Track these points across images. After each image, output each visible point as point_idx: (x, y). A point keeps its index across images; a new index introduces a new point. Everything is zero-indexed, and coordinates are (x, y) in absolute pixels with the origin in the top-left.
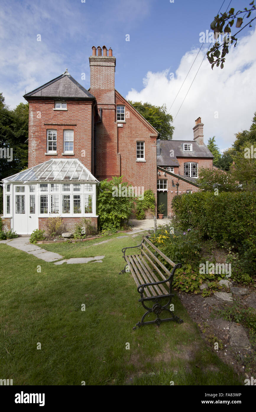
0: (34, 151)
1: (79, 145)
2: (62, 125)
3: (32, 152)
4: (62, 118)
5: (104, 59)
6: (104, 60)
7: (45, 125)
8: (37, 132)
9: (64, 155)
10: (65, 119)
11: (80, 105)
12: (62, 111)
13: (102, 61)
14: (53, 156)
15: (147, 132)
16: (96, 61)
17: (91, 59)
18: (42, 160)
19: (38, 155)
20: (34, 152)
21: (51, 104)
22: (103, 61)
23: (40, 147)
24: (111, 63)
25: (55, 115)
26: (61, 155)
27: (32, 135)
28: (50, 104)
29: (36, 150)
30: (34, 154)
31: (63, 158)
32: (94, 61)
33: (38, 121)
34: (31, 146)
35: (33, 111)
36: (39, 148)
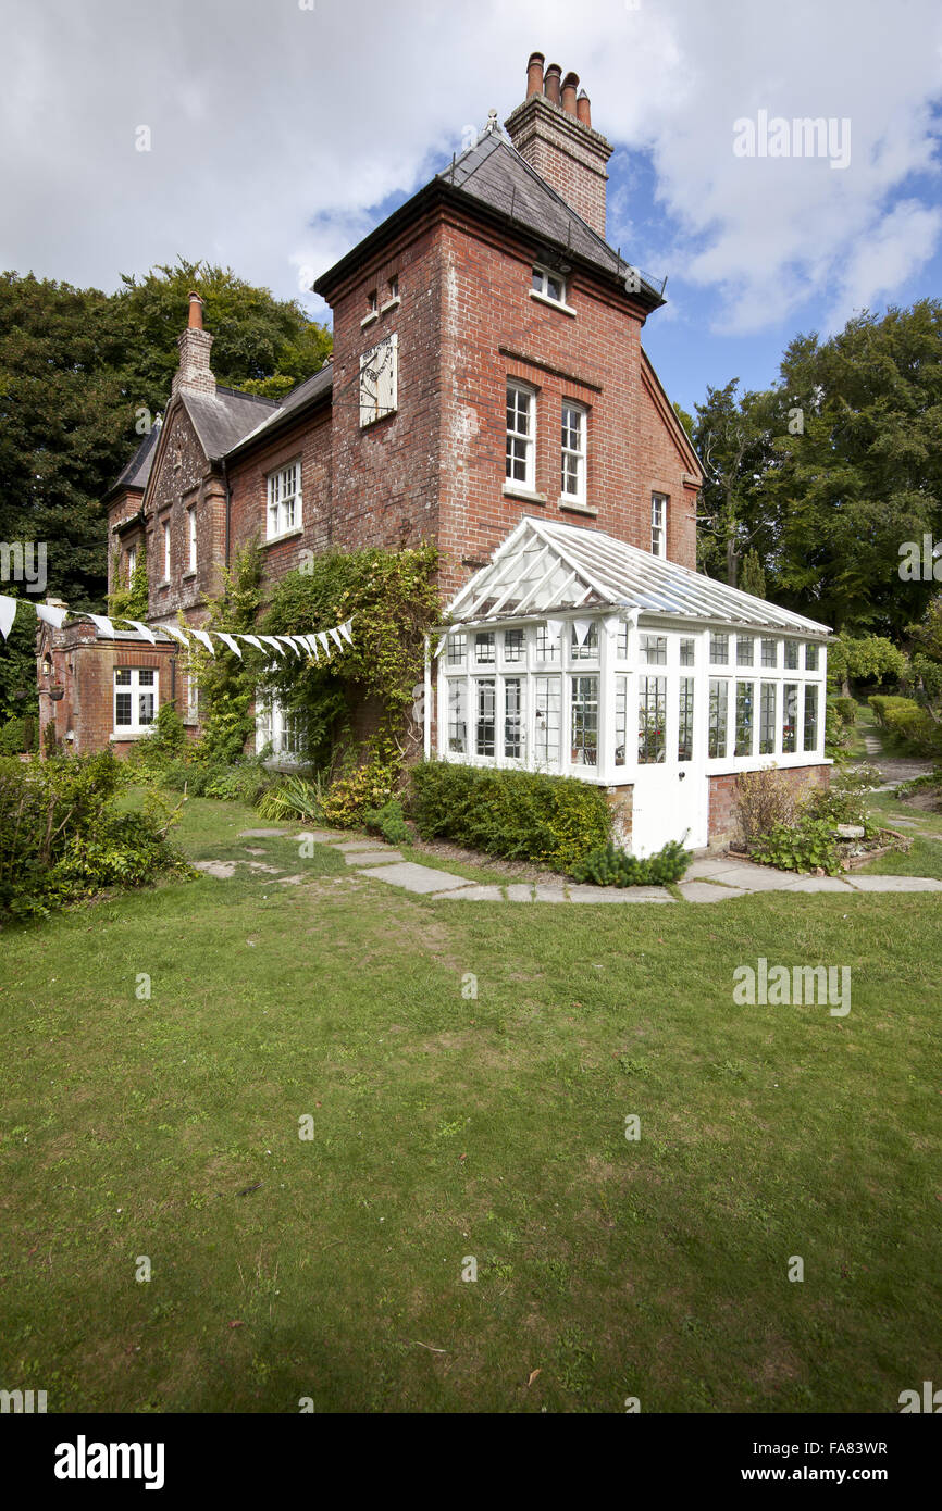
0: (461, 463)
1: (609, 479)
2: (560, 374)
3: (453, 468)
4: (558, 342)
5: (580, 134)
6: (578, 136)
7: (503, 352)
8: (473, 374)
9: (564, 510)
10: (566, 354)
11: (611, 311)
12: (557, 314)
13: (572, 135)
14: (530, 507)
15: (676, 466)
16: (556, 125)
17: (543, 109)
18: (490, 516)
19: (477, 487)
20: (460, 469)
21: (522, 266)
22: (576, 138)
23: (482, 450)
24: (597, 159)
25: (535, 323)
26: (555, 505)
27: (456, 384)
28: (516, 263)
29: (471, 463)
30: (460, 482)
31: (562, 519)
32: (549, 120)
33: (475, 326)
34: (449, 439)
35: (459, 269)
36: (480, 456)
